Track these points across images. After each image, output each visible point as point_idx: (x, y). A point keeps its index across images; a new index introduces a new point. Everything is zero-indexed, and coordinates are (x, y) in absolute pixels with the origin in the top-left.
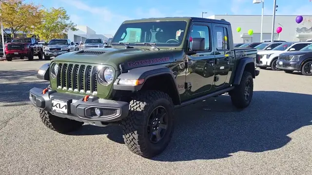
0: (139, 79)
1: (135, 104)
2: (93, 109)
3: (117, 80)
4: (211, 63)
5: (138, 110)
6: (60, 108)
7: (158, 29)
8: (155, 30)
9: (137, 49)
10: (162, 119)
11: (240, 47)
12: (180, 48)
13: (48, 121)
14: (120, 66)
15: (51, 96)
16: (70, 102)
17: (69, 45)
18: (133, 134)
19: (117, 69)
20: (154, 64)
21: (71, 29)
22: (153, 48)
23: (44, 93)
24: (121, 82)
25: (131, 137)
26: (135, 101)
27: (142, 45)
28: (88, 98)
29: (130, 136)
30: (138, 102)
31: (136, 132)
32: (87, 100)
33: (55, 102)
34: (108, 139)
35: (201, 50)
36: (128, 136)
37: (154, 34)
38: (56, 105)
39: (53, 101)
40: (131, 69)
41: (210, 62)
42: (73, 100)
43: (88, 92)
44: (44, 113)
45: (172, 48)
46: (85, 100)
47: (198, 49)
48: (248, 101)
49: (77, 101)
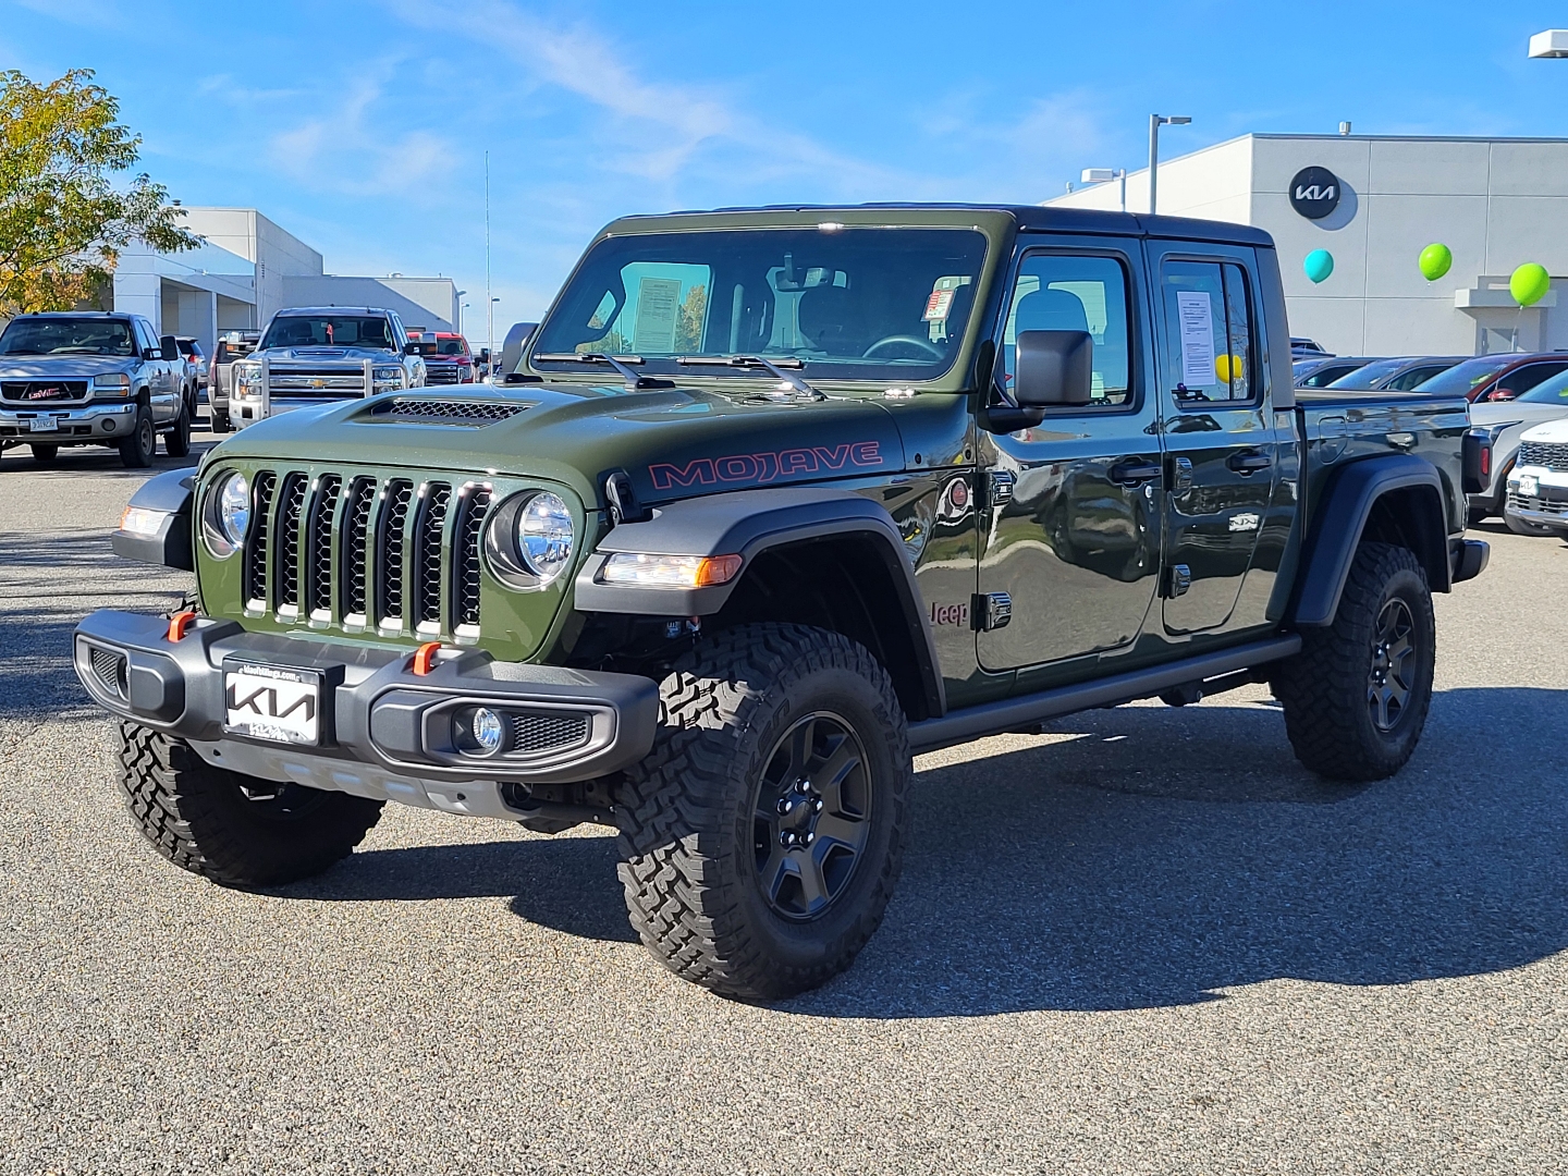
0: (711, 557)
1: (688, 692)
2: (462, 713)
3: (595, 561)
4: (1139, 480)
5: (706, 721)
6: (273, 711)
7: (815, 277)
8: (800, 277)
9: (696, 396)
10: (832, 788)
11: (1335, 389)
12: (944, 387)
13: (173, 810)
14: (611, 483)
15: (218, 655)
16: (332, 679)
17: (147, 355)
18: (677, 856)
19: (591, 503)
20: (791, 475)
21: (150, 235)
22: (787, 386)
23: (173, 637)
24: (614, 571)
25: (668, 873)
26: (686, 676)
27: (719, 370)
28: (432, 654)
29: (659, 868)
30: (704, 683)
31: (691, 842)
32: (428, 669)
33: (244, 683)
34: (517, 920)
35: (1071, 401)
36: (648, 864)
37: (787, 307)
38: (250, 701)
39: (231, 679)
40: (670, 502)
41: (1132, 473)
42: (348, 670)
43: (429, 628)
44: (148, 759)
45: (897, 392)
46: (419, 669)
47: (1055, 396)
48: (1401, 740)
49: (369, 673)
